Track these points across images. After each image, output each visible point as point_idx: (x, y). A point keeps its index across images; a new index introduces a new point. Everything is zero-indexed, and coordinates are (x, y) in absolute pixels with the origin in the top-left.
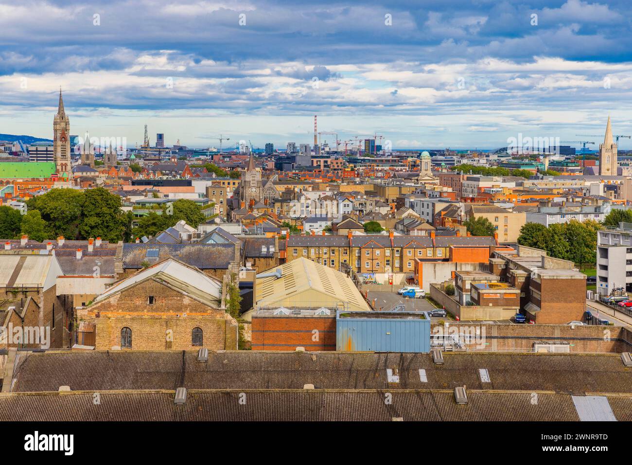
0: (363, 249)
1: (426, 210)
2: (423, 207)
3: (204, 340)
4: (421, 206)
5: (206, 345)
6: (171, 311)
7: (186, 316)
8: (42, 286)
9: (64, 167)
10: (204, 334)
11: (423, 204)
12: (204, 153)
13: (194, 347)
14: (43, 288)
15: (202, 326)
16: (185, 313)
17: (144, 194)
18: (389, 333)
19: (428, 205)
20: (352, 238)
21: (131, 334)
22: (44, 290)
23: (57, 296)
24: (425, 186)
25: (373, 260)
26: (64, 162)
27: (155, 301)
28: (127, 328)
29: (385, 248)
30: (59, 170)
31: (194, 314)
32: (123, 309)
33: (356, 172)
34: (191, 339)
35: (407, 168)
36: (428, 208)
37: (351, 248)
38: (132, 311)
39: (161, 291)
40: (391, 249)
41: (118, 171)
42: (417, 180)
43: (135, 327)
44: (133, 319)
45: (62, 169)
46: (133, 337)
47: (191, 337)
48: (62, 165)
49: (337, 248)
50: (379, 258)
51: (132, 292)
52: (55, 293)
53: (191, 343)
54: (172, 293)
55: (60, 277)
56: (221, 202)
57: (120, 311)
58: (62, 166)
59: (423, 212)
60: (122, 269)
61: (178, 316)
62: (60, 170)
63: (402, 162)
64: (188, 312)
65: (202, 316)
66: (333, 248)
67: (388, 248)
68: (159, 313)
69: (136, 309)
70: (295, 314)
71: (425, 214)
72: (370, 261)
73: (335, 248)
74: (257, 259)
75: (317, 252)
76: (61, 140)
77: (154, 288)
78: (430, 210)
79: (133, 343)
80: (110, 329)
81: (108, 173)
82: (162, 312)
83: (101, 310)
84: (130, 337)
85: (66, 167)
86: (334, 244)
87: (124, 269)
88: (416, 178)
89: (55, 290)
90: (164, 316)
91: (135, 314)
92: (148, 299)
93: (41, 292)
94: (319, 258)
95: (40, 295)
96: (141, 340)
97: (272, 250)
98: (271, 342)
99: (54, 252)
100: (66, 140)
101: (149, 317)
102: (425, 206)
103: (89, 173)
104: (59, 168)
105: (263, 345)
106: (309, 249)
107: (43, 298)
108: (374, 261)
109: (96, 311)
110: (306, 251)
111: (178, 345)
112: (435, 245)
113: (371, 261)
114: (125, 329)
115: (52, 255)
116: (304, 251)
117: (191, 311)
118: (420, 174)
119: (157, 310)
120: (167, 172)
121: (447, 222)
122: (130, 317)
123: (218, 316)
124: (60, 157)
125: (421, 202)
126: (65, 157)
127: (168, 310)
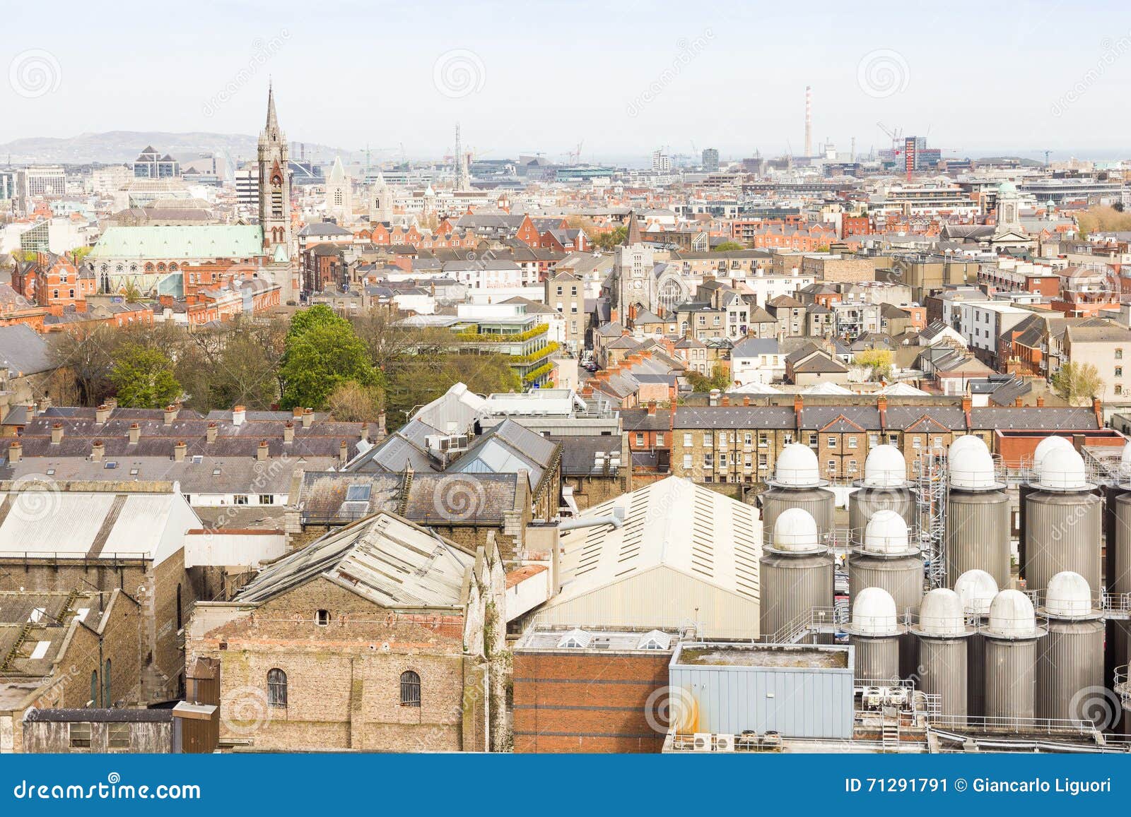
0: (823, 434)
1: (983, 327)
2: (977, 319)
3: (424, 696)
4: (975, 318)
5: (426, 705)
6: (360, 639)
7: (388, 648)
8: (151, 558)
9: (278, 234)
10: (423, 683)
11: (978, 313)
12: (578, 174)
13: (405, 708)
14: (152, 560)
15: (419, 667)
16: (386, 644)
17: (428, 289)
18: (772, 696)
19: (987, 315)
20: (802, 411)
21: (285, 681)
22: (155, 564)
23: (187, 569)
24: (998, 263)
25: (842, 456)
26: (278, 225)
27: (330, 619)
28: (278, 670)
29: (868, 433)
30: (268, 240)
31: (402, 646)
32: (270, 632)
33: (871, 222)
34: (399, 694)
35: (979, 208)
36: (987, 322)
37: (799, 432)
38: (287, 637)
39: (341, 599)
40: (879, 433)
41: (391, 231)
42: (990, 242)
43: (292, 667)
44: (290, 653)
45: (275, 239)
46: (290, 687)
47: (399, 689)
48: (274, 230)
49: (772, 432)
50: (855, 452)
51: (286, 602)
52: (183, 564)
53: (398, 702)
54: (361, 605)
55: (192, 532)
56: (574, 310)
57: (265, 637)
58: (275, 233)
59: (977, 330)
60: (299, 527)
61: (374, 649)
62: (271, 240)
63: (967, 197)
64: (392, 640)
65: (419, 648)
66: (763, 432)
67: (874, 433)
68: (338, 642)
69: (293, 633)
70: (598, 647)
71: (982, 333)
72: (837, 459)
73: (767, 432)
74: (584, 482)
75: (732, 441)
76: (272, 182)
77: (328, 595)
78: (991, 328)
79: (290, 699)
80: (247, 672)
81: (371, 237)
82: (344, 639)
83: (228, 636)
84: (285, 687)
85: (281, 234)
86: (767, 423)
87: (304, 526)
88: (988, 238)
89: (183, 557)
90: (348, 647)
91: (292, 644)
92: (318, 614)
93: (149, 568)
94: (736, 451)
95: (147, 575)
96: (305, 694)
97: (615, 462)
98: (551, 701)
99: (179, 485)
100: (281, 182)
101: (319, 649)
102: (982, 317)
103: (333, 238)
104: (269, 236)
105: (536, 707)
106: (716, 434)
107: (154, 579)
108: (844, 458)
109: (220, 637)
110: (710, 437)
111: (373, 704)
112: (969, 425)
113: (839, 458)
114: (274, 673)
115: (173, 493)
116: (705, 437)
117: (398, 639)
118: (997, 230)
119: (333, 636)
120: (488, 229)
121: (1012, 364)
122: (282, 649)
123: (448, 649)
124: (271, 215)
125: (975, 310)
126: (279, 215)
127: (355, 637)
